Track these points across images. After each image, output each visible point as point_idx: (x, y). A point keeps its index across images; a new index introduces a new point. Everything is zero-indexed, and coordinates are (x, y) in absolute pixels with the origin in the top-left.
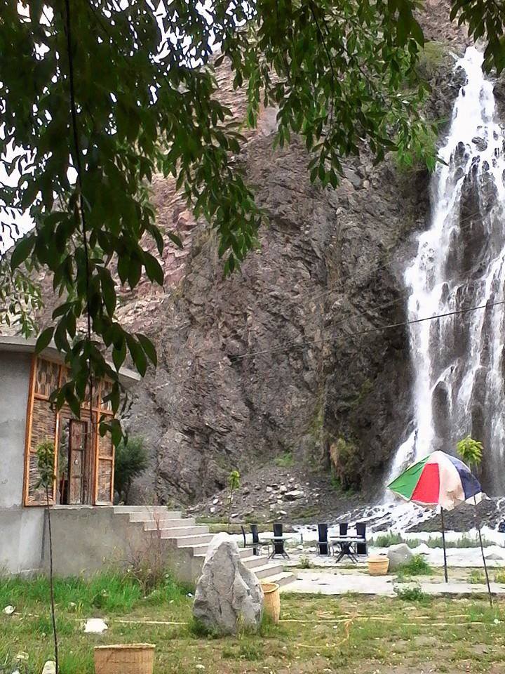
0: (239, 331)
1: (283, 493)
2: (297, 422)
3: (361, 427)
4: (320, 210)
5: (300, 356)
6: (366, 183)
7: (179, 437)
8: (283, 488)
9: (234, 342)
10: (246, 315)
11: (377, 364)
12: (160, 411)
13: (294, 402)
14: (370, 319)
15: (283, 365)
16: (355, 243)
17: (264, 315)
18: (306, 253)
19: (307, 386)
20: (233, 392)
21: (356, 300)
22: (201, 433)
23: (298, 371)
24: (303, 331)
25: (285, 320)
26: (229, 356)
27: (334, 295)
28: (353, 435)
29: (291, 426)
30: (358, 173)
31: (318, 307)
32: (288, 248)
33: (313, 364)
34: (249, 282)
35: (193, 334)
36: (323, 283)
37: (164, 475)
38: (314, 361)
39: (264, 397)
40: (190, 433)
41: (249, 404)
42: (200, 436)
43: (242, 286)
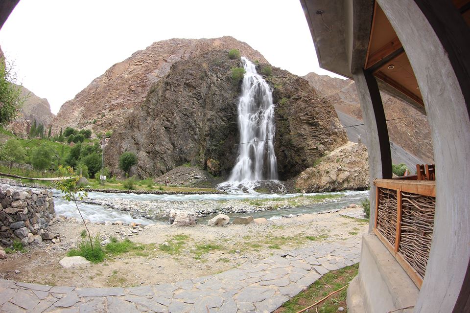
0: (169, 119)
1: (193, 176)
2: (192, 152)
3: (220, 155)
4: (204, 84)
5: (193, 130)
6: (219, 80)
7: (145, 154)
8: (193, 175)
9: (167, 122)
10: (173, 113)
11: (226, 135)
12: (137, 144)
13: (191, 145)
14: (223, 120)
15: (187, 132)
16: (218, 96)
17: (181, 114)
18: (198, 96)
19: (195, 140)
20: (167, 140)
21: (219, 114)
22: (153, 153)
23: (192, 135)
24: (195, 121)
25: (188, 117)
26: (165, 127)
27: (207, 111)
28: (218, 158)
29: (190, 153)
30: (217, 76)
31: (201, 115)
32: (191, 94)
33: (198, 133)
34: (175, 102)
35: (149, 119)
36: (204, 107)
37: (140, 167)
38: (198, 132)
39: (180, 143)
40: (149, 153)
41: (173, 144)
42: (153, 154)
43: (172, 103)
